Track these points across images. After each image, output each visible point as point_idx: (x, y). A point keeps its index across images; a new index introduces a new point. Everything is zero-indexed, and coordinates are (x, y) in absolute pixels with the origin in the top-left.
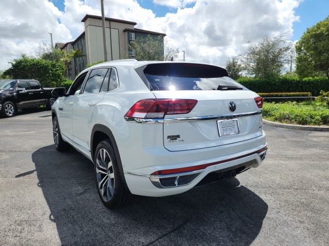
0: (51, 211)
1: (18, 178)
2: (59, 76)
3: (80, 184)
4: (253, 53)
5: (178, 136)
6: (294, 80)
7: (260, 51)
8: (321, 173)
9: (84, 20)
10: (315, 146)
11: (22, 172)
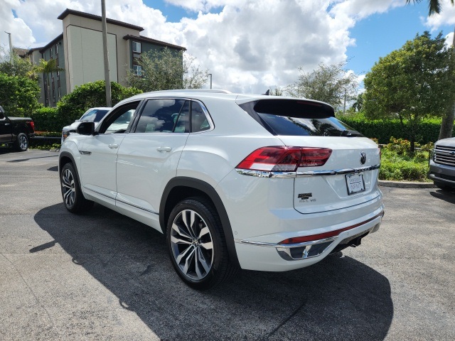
0: (119, 297)
1: (35, 254)
2: (30, 100)
3: (137, 259)
4: (306, 84)
5: (310, 195)
6: (354, 122)
7: (314, 83)
8: (426, 238)
9: (62, 17)
10: (404, 205)
11: (37, 245)
